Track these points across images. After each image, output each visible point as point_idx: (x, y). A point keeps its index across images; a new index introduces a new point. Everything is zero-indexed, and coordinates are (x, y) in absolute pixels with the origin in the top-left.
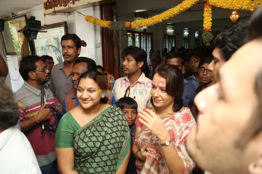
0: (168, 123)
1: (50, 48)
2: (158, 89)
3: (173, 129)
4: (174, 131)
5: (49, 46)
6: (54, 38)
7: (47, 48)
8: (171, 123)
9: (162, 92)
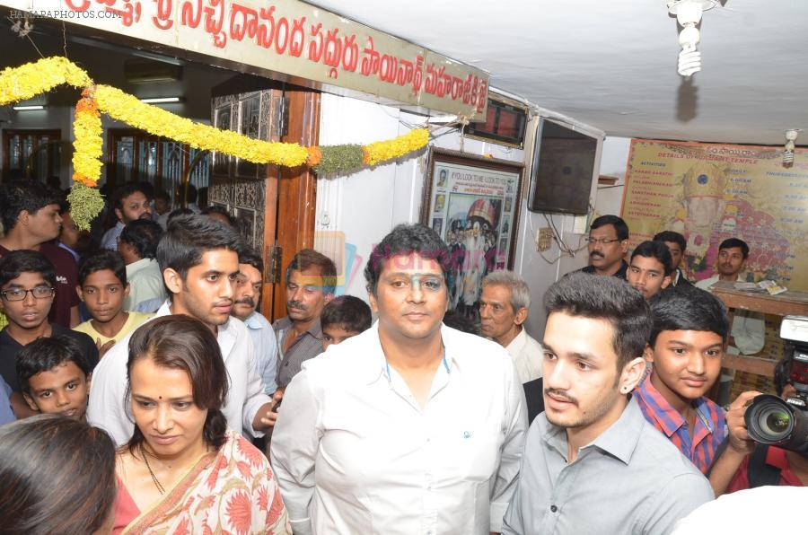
0: (220, 483)
1: (477, 224)
2: (163, 407)
3: (243, 491)
4: (246, 495)
5: (473, 219)
6: (491, 200)
7: (469, 225)
8: (228, 479)
9: (177, 410)
